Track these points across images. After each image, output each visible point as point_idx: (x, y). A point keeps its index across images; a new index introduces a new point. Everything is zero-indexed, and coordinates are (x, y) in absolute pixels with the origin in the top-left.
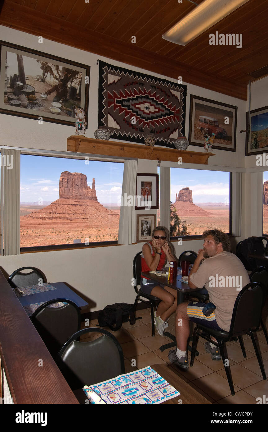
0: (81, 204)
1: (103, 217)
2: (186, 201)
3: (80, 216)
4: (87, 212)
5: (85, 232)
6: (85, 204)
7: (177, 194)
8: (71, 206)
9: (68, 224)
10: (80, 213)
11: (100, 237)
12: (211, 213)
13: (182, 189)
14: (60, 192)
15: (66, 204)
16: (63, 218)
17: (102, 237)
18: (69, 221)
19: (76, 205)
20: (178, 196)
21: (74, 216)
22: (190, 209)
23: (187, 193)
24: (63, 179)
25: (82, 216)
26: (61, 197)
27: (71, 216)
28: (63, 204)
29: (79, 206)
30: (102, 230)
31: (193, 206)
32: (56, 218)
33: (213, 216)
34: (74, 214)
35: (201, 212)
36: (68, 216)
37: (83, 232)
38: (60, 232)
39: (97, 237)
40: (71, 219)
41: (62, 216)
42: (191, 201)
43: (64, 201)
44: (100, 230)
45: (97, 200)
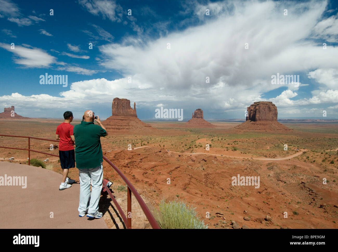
0: (126, 119)
1: (140, 128)
2: (199, 118)
3: (125, 127)
4: (130, 124)
5: (126, 138)
6: (129, 119)
7: (193, 113)
8: (120, 120)
9: (117, 132)
10: (125, 125)
11: (134, 140)
12: (216, 126)
13: (197, 110)
14: (112, 111)
15: (116, 119)
16: (114, 129)
17: (136, 140)
18: (118, 130)
19: (123, 120)
20: (193, 114)
21: (121, 127)
22: (201, 123)
23: (200, 113)
24: (114, 103)
25: (127, 127)
26: (113, 115)
27: (119, 127)
28: (114, 119)
29: (125, 121)
30: (138, 136)
31: (203, 121)
32: (110, 129)
33: (217, 128)
34: (121, 126)
35: (209, 125)
36: (117, 127)
37: (125, 137)
38: (110, 137)
39: (132, 140)
40: (119, 129)
41: (113, 127)
42: (202, 118)
43: (115, 117)
44: (136, 136)
45: (137, 117)
